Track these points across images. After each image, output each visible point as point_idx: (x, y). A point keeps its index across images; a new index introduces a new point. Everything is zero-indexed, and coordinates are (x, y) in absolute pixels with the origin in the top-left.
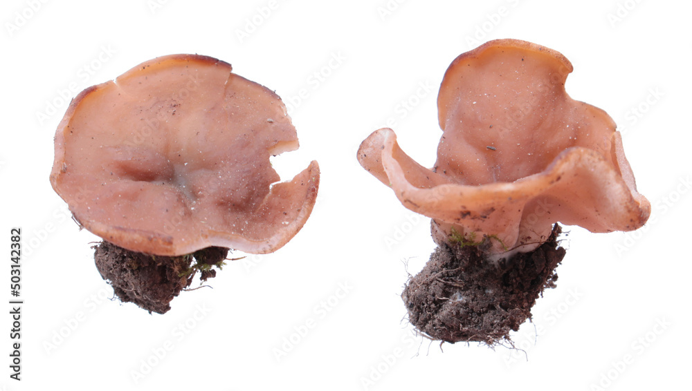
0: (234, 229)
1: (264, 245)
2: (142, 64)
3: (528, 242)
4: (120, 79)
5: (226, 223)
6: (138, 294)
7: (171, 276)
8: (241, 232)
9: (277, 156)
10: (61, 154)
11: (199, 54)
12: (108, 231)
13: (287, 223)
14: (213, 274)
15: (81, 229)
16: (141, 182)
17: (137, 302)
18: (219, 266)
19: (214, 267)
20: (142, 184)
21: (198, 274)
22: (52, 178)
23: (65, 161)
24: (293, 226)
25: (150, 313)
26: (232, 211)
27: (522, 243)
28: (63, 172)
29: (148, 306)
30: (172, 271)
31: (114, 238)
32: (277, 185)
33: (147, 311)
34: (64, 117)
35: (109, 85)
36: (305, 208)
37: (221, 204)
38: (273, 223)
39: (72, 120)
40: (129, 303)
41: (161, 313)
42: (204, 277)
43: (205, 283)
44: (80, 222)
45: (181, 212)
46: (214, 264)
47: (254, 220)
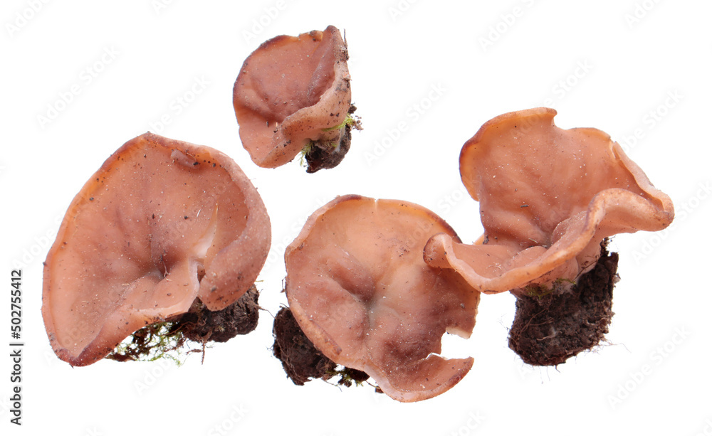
0: (385, 368)
1: (398, 393)
2: (403, 201)
3: (588, 265)
4: (381, 202)
5: (383, 360)
6: (289, 360)
7: (320, 367)
8: (389, 373)
9: (450, 335)
10: (306, 235)
11: (447, 222)
12: (301, 315)
13: (424, 387)
14: (349, 384)
15: (283, 291)
16: (346, 291)
17: (284, 364)
18: (357, 383)
19: (353, 381)
20: (346, 292)
21: (339, 377)
22: (288, 248)
23: (305, 241)
24: (426, 393)
25: (287, 377)
26: (392, 354)
27: (584, 268)
28: (299, 249)
29: (290, 373)
30: (323, 365)
31: (302, 322)
32: (436, 356)
33: (286, 375)
34: (325, 206)
35: (370, 201)
36: (443, 386)
37: (389, 345)
38: (414, 380)
39: (328, 212)
40: (278, 360)
41: (295, 383)
42: (341, 382)
43: (339, 386)
44: (286, 287)
45: (359, 334)
46: (355, 379)
47: (403, 370)
